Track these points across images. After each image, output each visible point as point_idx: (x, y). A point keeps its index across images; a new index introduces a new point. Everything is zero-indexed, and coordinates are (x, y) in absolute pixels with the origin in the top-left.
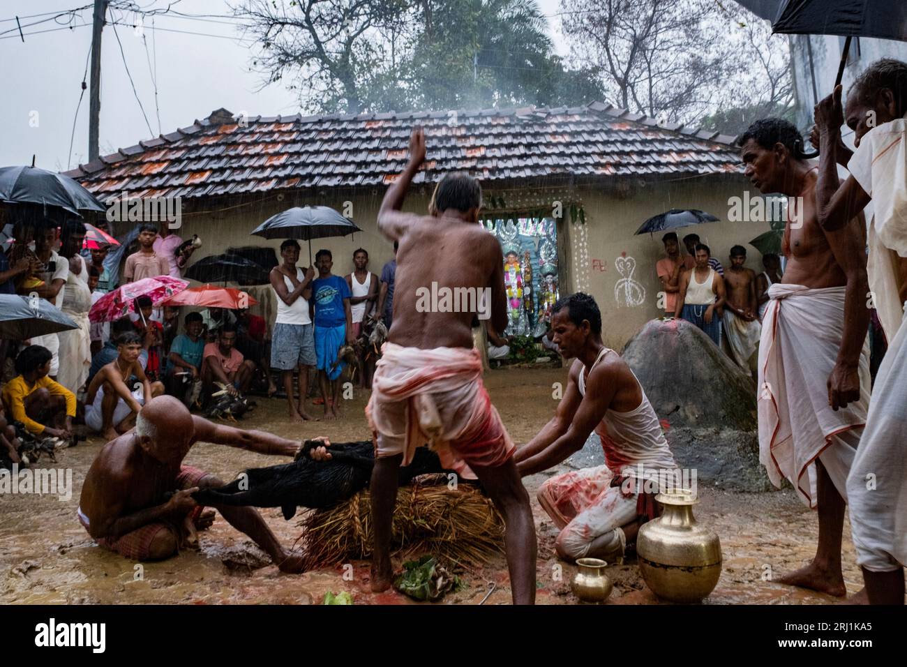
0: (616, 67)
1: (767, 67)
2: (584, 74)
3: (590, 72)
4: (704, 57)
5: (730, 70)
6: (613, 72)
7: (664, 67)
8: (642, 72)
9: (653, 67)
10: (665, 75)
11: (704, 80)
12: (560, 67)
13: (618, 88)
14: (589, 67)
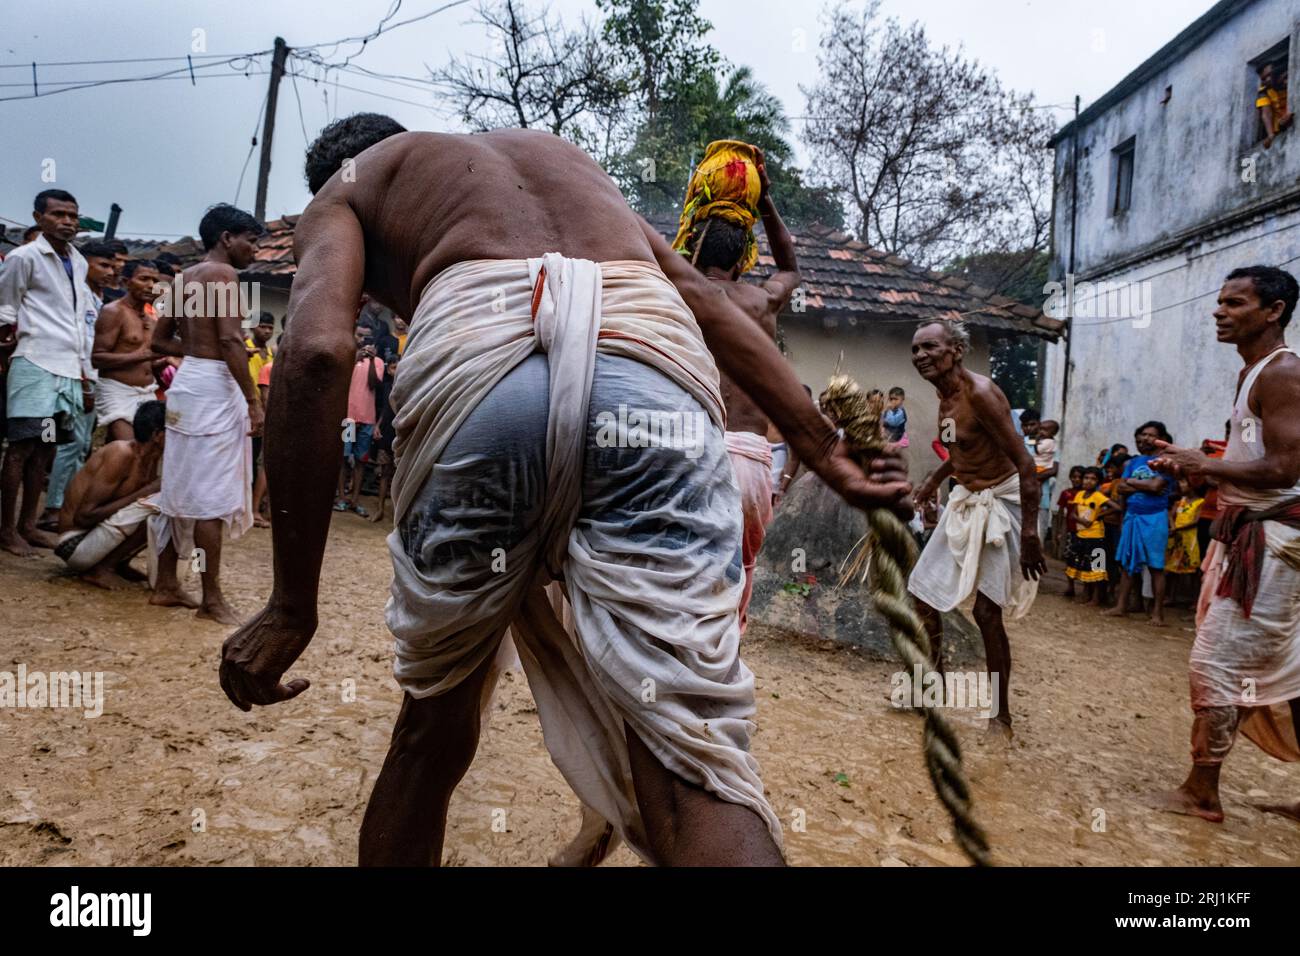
0: (860, 191)
1: (1034, 209)
2: (822, 192)
3: (830, 191)
4: (964, 190)
5: (993, 206)
6: (856, 194)
7: (916, 196)
8: (891, 197)
9: (904, 193)
10: (917, 204)
11: (960, 216)
12: (797, 182)
13: (859, 212)
14: (830, 185)
